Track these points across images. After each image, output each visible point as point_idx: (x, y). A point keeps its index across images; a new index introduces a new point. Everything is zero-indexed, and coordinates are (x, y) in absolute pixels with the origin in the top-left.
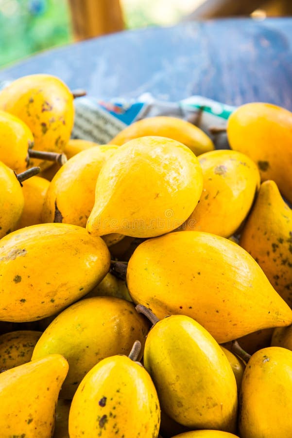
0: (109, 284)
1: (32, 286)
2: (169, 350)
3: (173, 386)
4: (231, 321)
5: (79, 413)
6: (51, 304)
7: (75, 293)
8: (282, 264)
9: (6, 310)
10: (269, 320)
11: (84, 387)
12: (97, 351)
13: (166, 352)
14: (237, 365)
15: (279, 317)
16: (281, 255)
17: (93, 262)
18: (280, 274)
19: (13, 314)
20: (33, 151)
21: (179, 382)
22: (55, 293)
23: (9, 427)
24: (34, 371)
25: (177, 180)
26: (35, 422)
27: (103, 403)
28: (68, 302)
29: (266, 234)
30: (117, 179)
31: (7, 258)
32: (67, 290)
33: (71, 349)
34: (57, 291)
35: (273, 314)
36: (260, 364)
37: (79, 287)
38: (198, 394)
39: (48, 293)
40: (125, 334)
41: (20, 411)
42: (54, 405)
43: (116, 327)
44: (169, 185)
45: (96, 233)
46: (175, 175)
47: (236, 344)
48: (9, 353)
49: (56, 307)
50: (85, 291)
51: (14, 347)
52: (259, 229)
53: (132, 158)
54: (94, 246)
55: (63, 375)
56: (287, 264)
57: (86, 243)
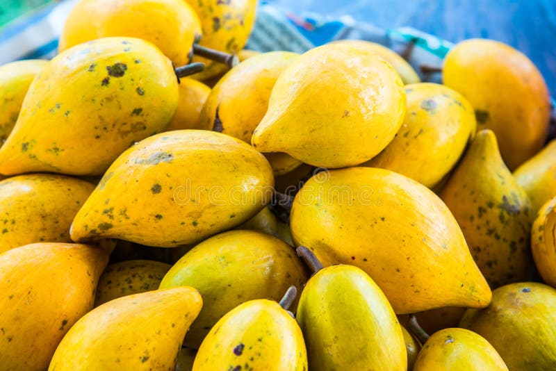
0: (267, 223)
1: (173, 200)
2: (331, 303)
3: (329, 348)
4: (412, 286)
5: (207, 360)
6: (193, 228)
7: (224, 219)
8: (487, 234)
9: (136, 225)
10: (460, 295)
11: (217, 330)
12: (240, 293)
13: (326, 305)
14: (410, 345)
15: (474, 294)
16: (488, 222)
17: (252, 185)
18: (482, 246)
19: (143, 232)
20: (199, 46)
21: (336, 345)
22: (200, 215)
23: (118, 361)
24: (160, 301)
25: (374, 100)
26: (152, 361)
27: (239, 350)
28: (213, 229)
29: (473, 193)
30: (300, 86)
31: (148, 162)
32: (215, 213)
33: (210, 284)
34: (202, 212)
35: (467, 289)
36: (441, 344)
37: (231, 213)
38: (359, 364)
39: (191, 213)
40: (278, 279)
41: (135, 345)
42: (177, 347)
43: (268, 268)
44: (364, 104)
45: (263, 146)
46: (372, 93)
47: (414, 320)
48: (130, 282)
49: (199, 234)
50: (237, 220)
51: (137, 276)
52: (465, 186)
53: (322, 63)
54: (258, 167)
55: (195, 313)
56: (493, 235)
57: (247, 160)
